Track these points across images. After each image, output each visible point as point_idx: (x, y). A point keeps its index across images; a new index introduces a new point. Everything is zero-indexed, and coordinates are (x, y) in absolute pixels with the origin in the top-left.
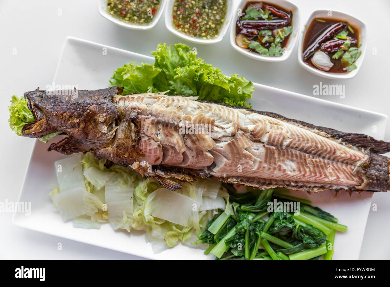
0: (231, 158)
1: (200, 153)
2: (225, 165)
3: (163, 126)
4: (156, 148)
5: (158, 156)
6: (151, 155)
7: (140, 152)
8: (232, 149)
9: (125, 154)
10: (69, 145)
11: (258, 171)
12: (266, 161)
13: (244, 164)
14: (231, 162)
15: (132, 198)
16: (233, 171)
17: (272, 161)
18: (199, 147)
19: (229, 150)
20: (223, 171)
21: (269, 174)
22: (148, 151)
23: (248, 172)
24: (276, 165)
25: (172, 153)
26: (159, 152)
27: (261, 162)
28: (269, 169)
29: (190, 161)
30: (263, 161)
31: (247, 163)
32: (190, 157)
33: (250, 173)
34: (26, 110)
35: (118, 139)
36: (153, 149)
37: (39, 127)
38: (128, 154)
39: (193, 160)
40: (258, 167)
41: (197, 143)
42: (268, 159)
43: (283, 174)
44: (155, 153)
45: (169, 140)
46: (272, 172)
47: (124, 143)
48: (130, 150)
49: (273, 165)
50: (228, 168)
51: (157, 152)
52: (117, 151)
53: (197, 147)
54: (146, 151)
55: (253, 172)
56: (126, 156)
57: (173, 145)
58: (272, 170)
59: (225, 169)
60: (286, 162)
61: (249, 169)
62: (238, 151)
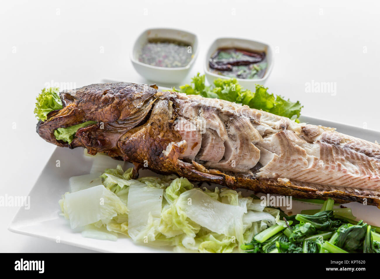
0: (281, 152)
1: (245, 142)
2: (275, 160)
3: (204, 109)
4: (195, 131)
5: (196, 141)
6: (189, 138)
7: (176, 134)
8: (282, 140)
9: (159, 134)
10: (95, 133)
11: (313, 169)
12: (321, 158)
13: (296, 161)
14: (282, 156)
15: (161, 197)
16: (283, 170)
17: (329, 158)
18: (244, 133)
19: (278, 141)
20: (271, 169)
21: (327, 173)
22: (185, 134)
23: (302, 171)
24: (335, 164)
25: (212, 139)
26: (198, 136)
27: (316, 159)
28: (327, 168)
29: (232, 153)
30: (319, 158)
31: (300, 159)
32: (233, 149)
33: (304, 172)
34: (57, 96)
35: (154, 115)
36: (191, 132)
37: (66, 111)
38: (163, 133)
39: (236, 153)
40: (313, 165)
41: (241, 129)
42: (324, 156)
43: (344, 174)
44: (193, 136)
45: (210, 122)
46: (330, 171)
47: (161, 119)
48: (165, 129)
49: (331, 164)
50: (278, 165)
51: (195, 136)
52: (151, 130)
53: (241, 134)
54: (183, 134)
55: (308, 171)
56: (160, 137)
57: (214, 129)
58: (330, 169)
59: (274, 165)
60: (345, 163)
61: (302, 168)
62: (289, 143)
